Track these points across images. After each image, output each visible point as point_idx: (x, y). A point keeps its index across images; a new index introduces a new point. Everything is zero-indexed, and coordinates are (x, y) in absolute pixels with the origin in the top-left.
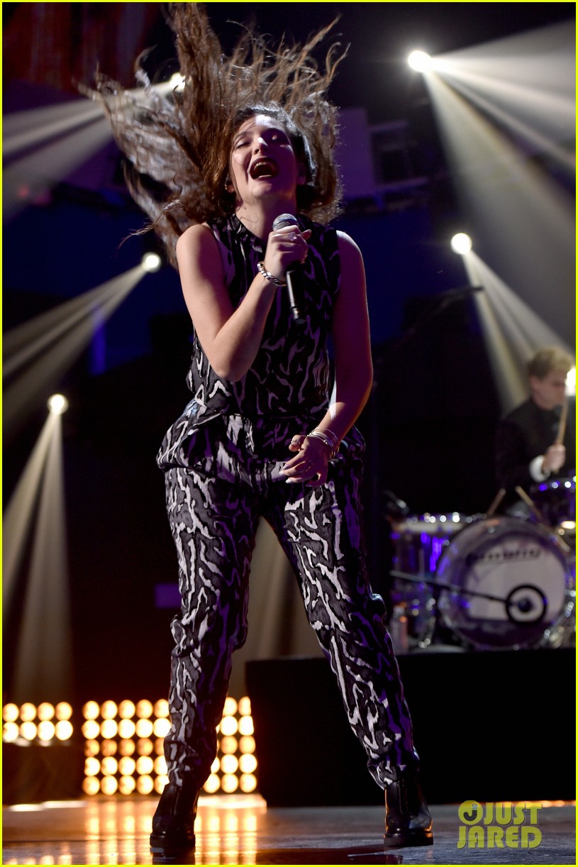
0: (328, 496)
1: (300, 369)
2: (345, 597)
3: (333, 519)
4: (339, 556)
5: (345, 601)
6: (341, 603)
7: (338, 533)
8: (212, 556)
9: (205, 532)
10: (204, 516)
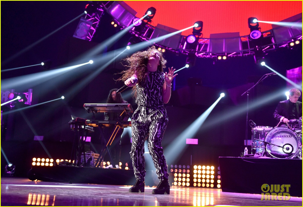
0: (156, 126)
1: (157, 96)
2: (153, 147)
3: (155, 131)
4: (154, 139)
5: (153, 148)
6: (152, 148)
7: (155, 134)
8: (135, 140)
9: (134, 136)
10: (134, 133)
